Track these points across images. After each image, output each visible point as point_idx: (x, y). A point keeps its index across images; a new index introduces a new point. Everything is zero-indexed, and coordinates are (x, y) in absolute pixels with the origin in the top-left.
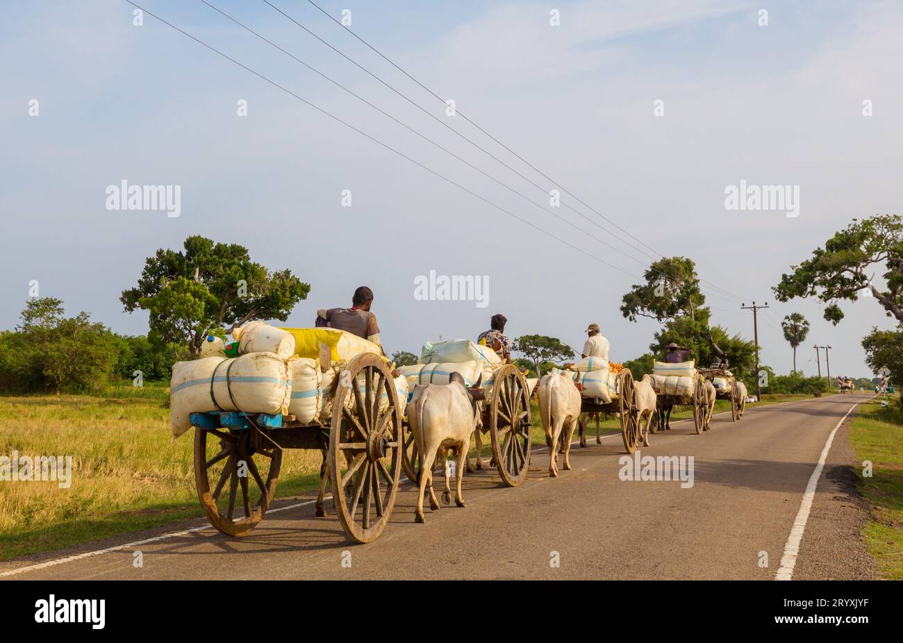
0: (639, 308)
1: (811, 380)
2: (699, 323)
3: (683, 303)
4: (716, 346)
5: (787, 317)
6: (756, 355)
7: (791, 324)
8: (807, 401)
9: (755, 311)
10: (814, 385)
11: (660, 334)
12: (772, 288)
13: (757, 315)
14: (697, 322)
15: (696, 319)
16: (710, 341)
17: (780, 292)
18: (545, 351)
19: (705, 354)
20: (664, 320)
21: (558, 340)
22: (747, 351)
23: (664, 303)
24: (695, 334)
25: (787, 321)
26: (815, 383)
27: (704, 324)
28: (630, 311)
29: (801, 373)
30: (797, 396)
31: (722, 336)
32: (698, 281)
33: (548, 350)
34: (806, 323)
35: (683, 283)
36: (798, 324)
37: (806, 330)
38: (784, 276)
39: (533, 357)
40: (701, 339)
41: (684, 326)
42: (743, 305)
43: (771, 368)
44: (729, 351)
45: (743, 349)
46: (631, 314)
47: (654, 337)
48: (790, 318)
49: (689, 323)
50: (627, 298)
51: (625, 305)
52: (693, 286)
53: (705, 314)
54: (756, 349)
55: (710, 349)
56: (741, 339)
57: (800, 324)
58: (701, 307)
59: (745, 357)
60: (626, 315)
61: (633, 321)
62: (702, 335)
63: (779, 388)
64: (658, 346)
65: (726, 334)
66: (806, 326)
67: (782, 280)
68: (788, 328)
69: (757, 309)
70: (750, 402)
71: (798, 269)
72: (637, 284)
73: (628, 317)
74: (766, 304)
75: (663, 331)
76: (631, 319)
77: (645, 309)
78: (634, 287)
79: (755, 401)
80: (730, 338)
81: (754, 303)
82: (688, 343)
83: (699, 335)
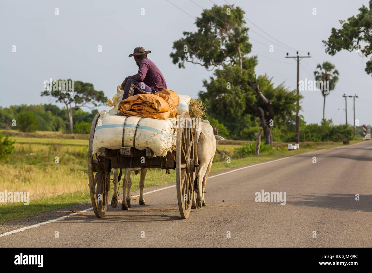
0: (188, 54)
1: (339, 128)
2: (247, 71)
3: (231, 51)
4: (262, 95)
5: (319, 66)
6: (298, 104)
7: (323, 73)
8: (339, 148)
9: (298, 61)
10: (342, 133)
11: (209, 82)
12: (323, 41)
13: (300, 65)
14: (245, 70)
15: (244, 67)
16: (257, 90)
17: (329, 45)
18: (78, 97)
19: (251, 102)
20: (211, 67)
21: (91, 85)
22: (290, 99)
23: (213, 50)
24: (242, 82)
25: (318, 70)
26: (342, 131)
27: (251, 73)
28: (180, 58)
29: (330, 121)
30: (327, 143)
31: (268, 84)
32: (248, 29)
33: (81, 95)
34: (336, 72)
35: (232, 31)
36: (328, 73)
37: (335, 79)
38: (334, 30)
39: (65, 102)
40: (248, 87)
41: (233, 74)
42: (288, 54)
43: (302, 116)
44: (274, 100)
45: (286, 98)
46: (180, 61)
47: (203, 84)
48: (322, 66)
49: (238, 71)
50: (178, 45)
51: (175, 51)
52: (242, 35)
53: (253, 62)
54: (299, 97)
55: (256, 97)
56: (285, 88)
57: (331, 73)
58: (248, 56)
59: (287, 105)
60: (175, 61)
61: (182, 68)
62: (249, 84)
63: (310, 136)
64: (205, 93)
65: (271, 83)
66: (336, 75)
67: (332, 34)
68: (320, 77)
69: (300, 59)
70: (294, 149)
71: (345, 24)
72: (187, 31)
73: (177, 64)
74: (309, 54)
75: (212, 78)
76: (180, 66)
77: (194, 56)
78: (185, 33)
79: (297, 149)
80: (275, 87)
81: (297, 53)
82: (235, 90)
83: (246, 83)
